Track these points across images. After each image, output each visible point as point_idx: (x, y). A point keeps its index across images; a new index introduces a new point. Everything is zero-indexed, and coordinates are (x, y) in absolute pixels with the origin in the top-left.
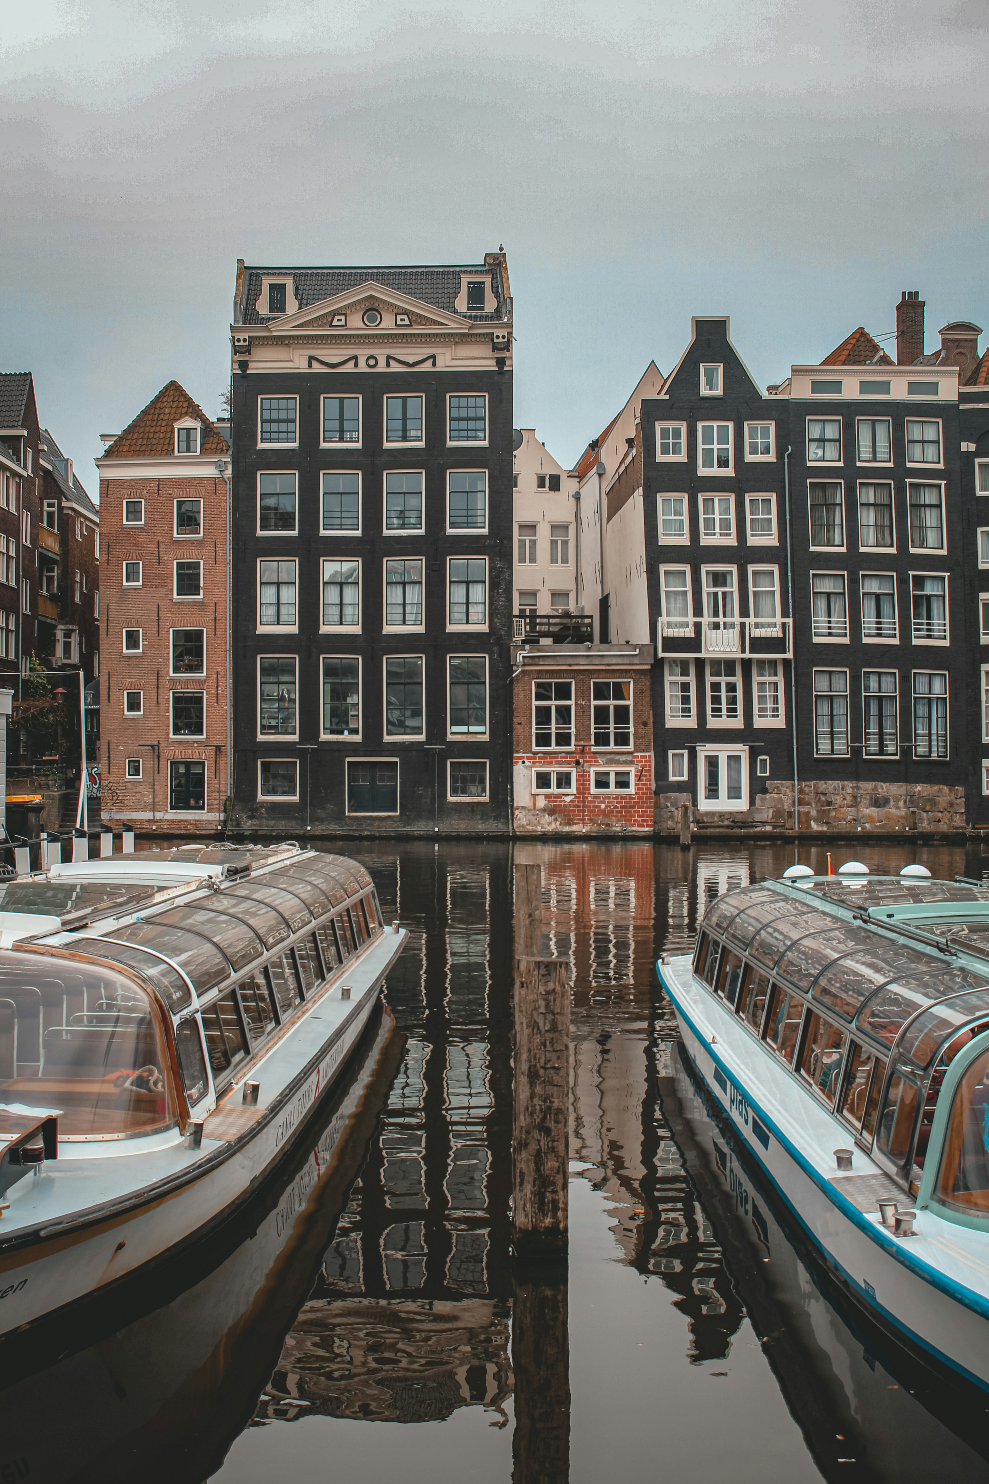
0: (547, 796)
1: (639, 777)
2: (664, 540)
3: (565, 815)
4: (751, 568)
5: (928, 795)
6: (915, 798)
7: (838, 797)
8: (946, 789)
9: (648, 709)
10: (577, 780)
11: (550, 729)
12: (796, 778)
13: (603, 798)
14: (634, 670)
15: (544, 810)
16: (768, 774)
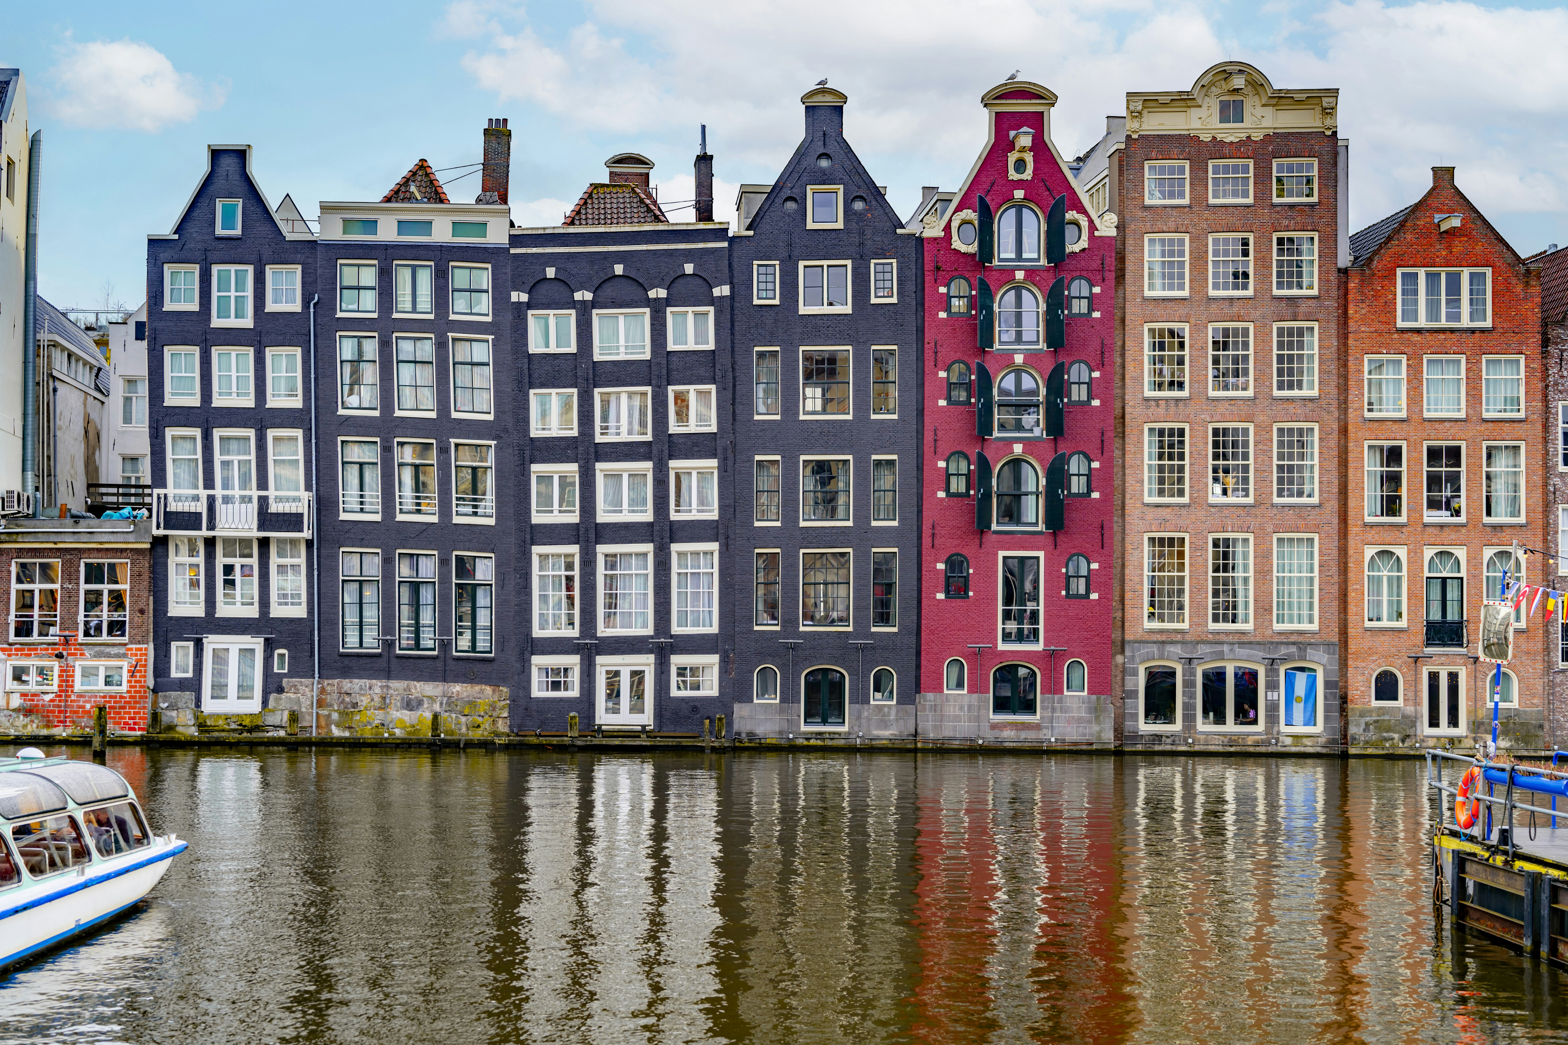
0: (23, 695)
1: (132, 673)
2: (170, 400)
3: (43, 716)
4: (271, 433)
5: (468, 696)
6: (453, 699)
7: (363, 698)
8: (488, 690)
9: (146, 595)
10: (60, 676)
11: (32, 616)
12: (317, 675)
13: (90, 697)
14: (132, 550)
15: (17, 710)
16: (286, 671)
